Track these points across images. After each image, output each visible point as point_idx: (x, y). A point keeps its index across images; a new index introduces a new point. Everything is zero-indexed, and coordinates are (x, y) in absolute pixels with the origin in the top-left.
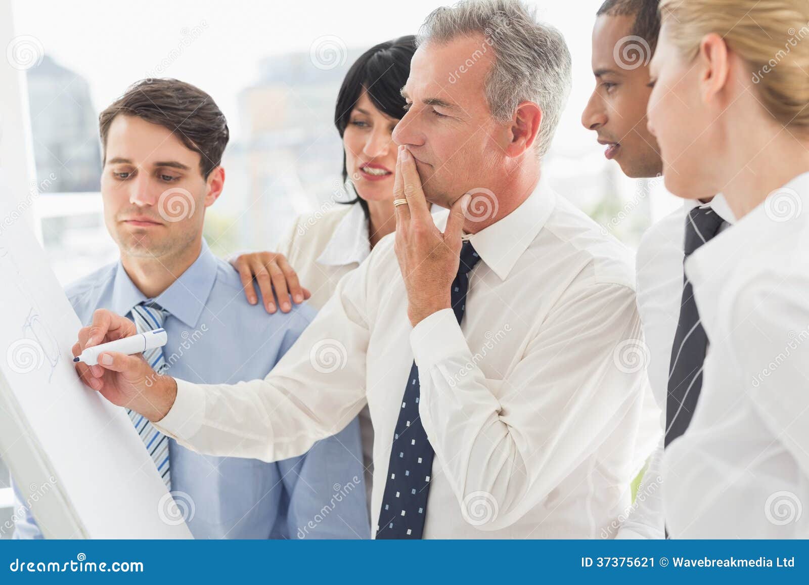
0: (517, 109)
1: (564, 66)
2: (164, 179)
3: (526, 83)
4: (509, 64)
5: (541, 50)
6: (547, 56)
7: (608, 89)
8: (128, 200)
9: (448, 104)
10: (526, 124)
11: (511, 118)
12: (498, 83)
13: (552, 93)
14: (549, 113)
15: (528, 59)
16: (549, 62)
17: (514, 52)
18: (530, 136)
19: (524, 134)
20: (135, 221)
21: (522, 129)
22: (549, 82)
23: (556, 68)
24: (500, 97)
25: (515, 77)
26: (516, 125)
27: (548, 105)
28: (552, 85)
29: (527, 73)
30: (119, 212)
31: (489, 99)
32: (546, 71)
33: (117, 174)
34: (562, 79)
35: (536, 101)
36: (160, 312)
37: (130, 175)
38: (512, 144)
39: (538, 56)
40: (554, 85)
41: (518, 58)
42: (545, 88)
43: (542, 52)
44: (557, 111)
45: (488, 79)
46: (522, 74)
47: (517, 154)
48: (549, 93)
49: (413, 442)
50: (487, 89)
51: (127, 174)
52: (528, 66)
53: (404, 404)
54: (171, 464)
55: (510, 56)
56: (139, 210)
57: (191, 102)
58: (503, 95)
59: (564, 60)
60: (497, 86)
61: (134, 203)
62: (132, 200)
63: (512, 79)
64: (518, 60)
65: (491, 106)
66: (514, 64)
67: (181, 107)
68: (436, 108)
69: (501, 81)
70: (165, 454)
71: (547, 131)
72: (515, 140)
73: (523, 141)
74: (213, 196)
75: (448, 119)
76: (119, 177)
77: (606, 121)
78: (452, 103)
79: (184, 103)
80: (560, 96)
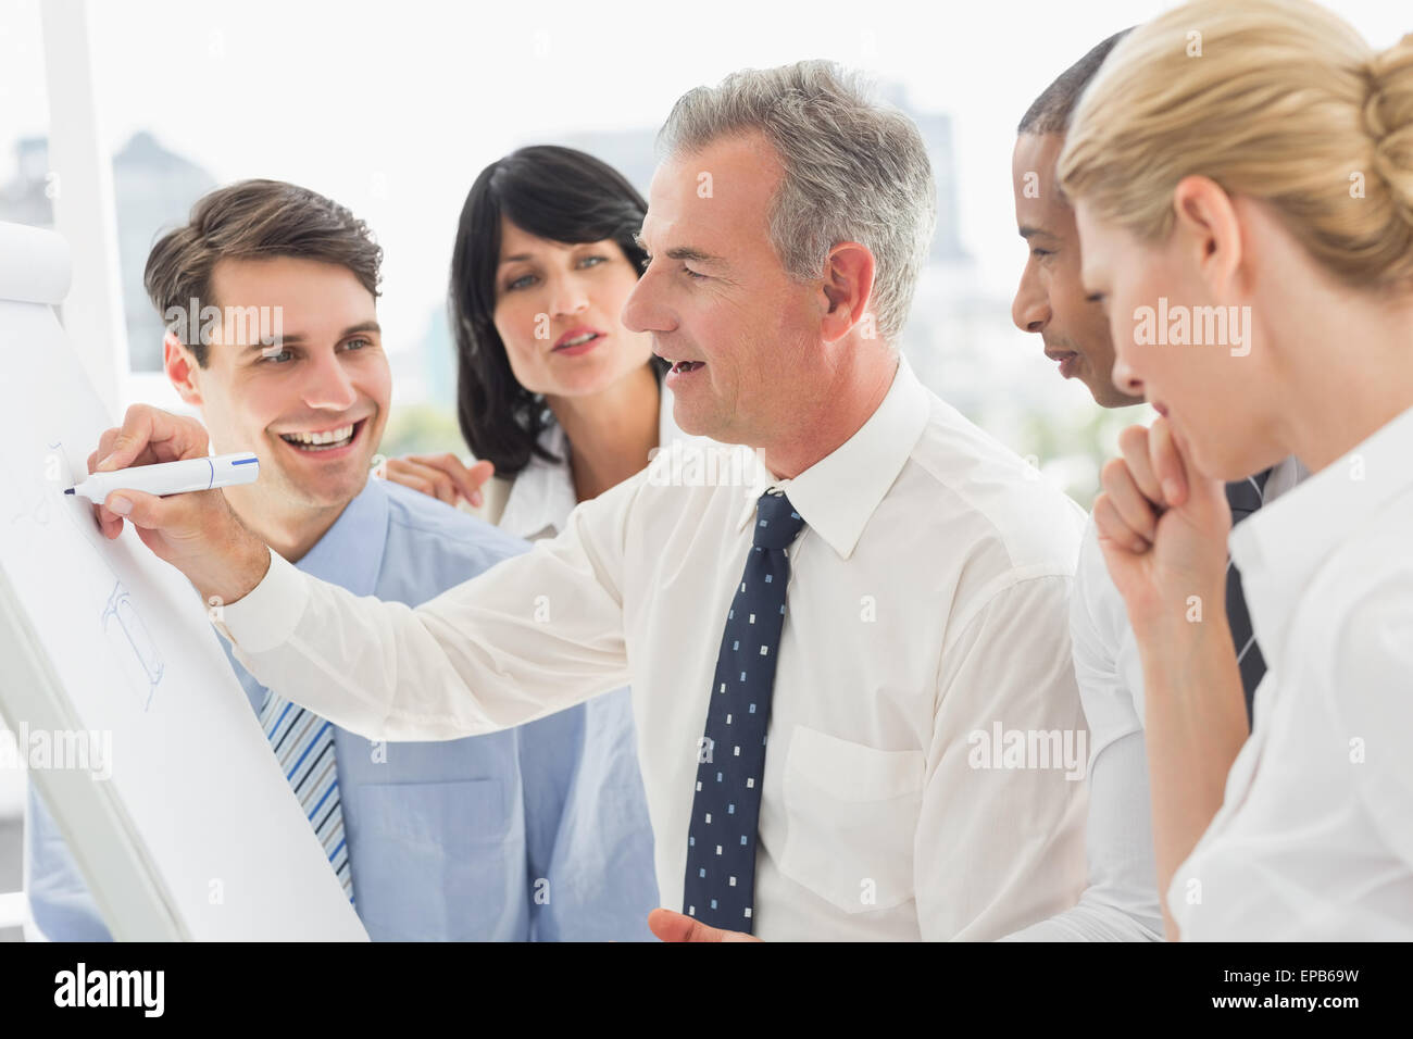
0: (828, 256)
1: (912, 177)
3: (842, 212)
4: (807, 180)
5: (867, 153)
6: (877, 163)
9: (705, 257)
10: (848, 281)
11: (821, 272)
12: (791, 214)
13: (894, 228)
14: (891, 261)
15: (843, 170)
16: (882, 171)
17: (816, 159)
18: (855, 301)
19: (846, 298)
21: (843, 289)
22: (886, 208)
23: (897, 183)
24: (797, 239)
25: (820, 202)
26: (831, 283)
27: (888, 250)
28: (892, 213)
29: (843, 196)
31: (778, 245)
32: (879, 188)
34: (912, 201)
35: (865, 242)
38: (827, 316)
39: (862, 164)
40: (897, 213)
41: (824, 169)
42: (879, 219)
43: (868, 157)
44: (908, 257)
45: (772, 210)
46: (833, 196)
47: (838, 333)
48: (888, 227)
49: (719, 850)
50: (772, 227)
52: (843, 182)
53: (700, 784)
54: (349, 851)
55: (809, 167)
58: (802, 235)
59: (914, 170)
60: (790, 220)
63: (815, 206)
64: (823, 172)
65: (782, 257)
66: (818, 180)
68: (690, 265)
69: (796, 211)
70: (339, 836)
71: (891, 294)
72: (832, 310)
73: (844, 311)
75: (710, 282)
78: (713, 254)
80: (909, 230)
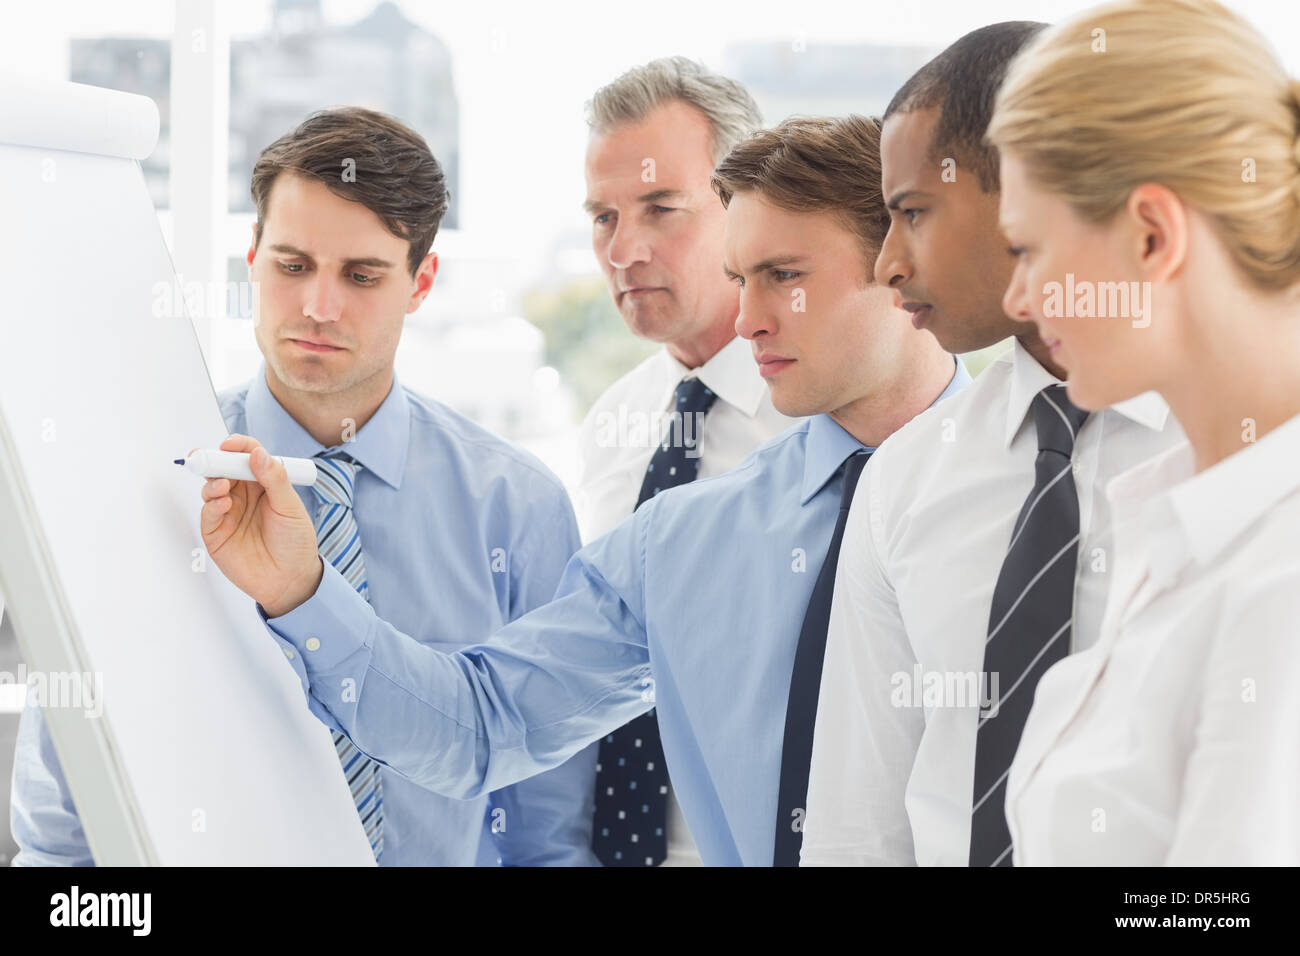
2: (356, 279)
7: (911, 221)
8: (301, 310)
20: (308, 343)
30: (284, 325)
33: (285, 267)
36: (351, 465)
37: (304, 268)
51: (301, 265)
56: (318, 327)
57: (402, 159)
61: (309, 317)
62: (307, 312)
67: (387, 170)
74: (420, 298)
76: (287, 270)
77: (912, 273)
79: (391, 162)
